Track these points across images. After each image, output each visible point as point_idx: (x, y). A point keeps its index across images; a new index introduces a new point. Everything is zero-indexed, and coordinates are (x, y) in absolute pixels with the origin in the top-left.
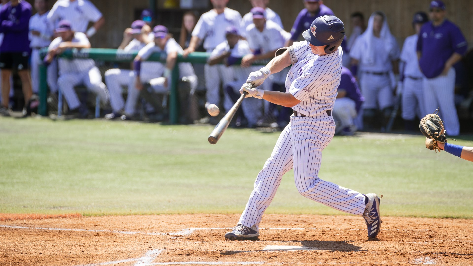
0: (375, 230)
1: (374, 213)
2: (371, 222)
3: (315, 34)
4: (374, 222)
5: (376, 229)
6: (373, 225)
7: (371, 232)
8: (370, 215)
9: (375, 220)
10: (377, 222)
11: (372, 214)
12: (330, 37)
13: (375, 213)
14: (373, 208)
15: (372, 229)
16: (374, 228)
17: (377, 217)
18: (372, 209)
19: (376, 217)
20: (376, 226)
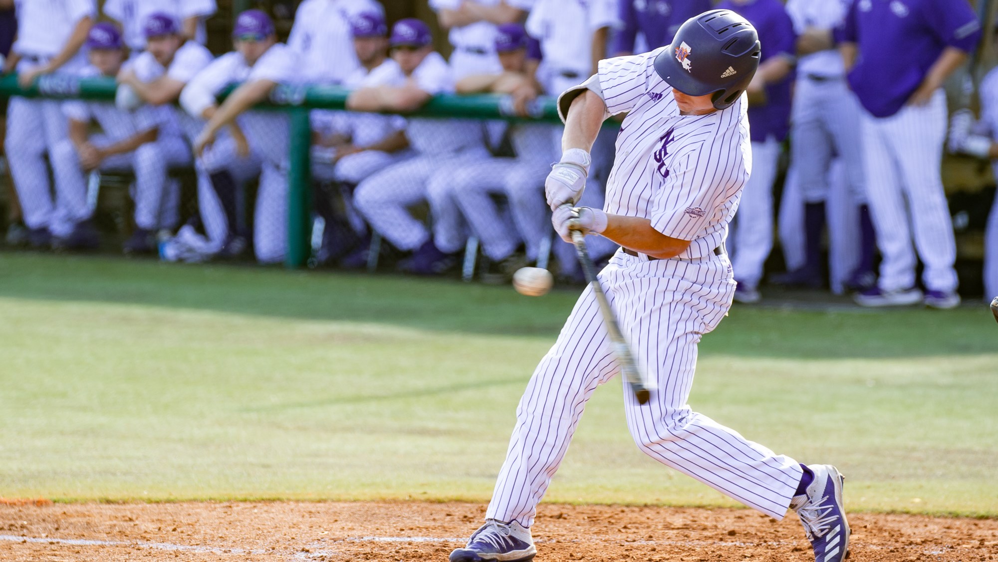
0: (837, 550)
1: (828, 508)
2: (822, 530)
3: (688, 64)
4: (830, 530)
5: (838, 548)
6: (828, 538)
7: (826, 558)
8: (820, 511)
9: (833, 525)
10: (838, 529)
11: (823, 511)
12: (727, 71)
13: (832, 507)
14: (828, 497)
15: (828, 548)
16: (834, 545)
17: (838, 516)
18: (823, 497)
19: (834, 518)
20: (837, 539)
